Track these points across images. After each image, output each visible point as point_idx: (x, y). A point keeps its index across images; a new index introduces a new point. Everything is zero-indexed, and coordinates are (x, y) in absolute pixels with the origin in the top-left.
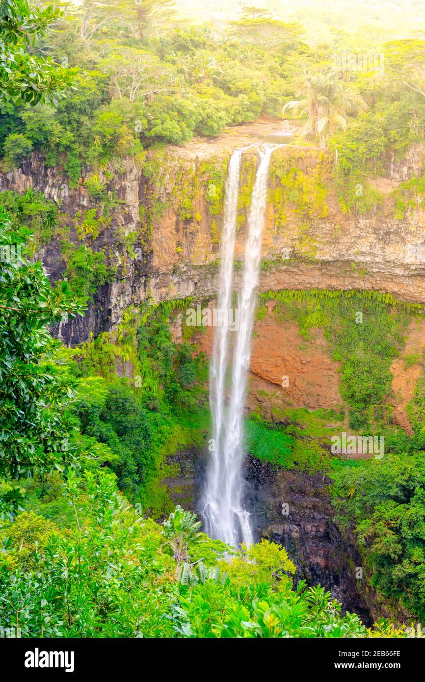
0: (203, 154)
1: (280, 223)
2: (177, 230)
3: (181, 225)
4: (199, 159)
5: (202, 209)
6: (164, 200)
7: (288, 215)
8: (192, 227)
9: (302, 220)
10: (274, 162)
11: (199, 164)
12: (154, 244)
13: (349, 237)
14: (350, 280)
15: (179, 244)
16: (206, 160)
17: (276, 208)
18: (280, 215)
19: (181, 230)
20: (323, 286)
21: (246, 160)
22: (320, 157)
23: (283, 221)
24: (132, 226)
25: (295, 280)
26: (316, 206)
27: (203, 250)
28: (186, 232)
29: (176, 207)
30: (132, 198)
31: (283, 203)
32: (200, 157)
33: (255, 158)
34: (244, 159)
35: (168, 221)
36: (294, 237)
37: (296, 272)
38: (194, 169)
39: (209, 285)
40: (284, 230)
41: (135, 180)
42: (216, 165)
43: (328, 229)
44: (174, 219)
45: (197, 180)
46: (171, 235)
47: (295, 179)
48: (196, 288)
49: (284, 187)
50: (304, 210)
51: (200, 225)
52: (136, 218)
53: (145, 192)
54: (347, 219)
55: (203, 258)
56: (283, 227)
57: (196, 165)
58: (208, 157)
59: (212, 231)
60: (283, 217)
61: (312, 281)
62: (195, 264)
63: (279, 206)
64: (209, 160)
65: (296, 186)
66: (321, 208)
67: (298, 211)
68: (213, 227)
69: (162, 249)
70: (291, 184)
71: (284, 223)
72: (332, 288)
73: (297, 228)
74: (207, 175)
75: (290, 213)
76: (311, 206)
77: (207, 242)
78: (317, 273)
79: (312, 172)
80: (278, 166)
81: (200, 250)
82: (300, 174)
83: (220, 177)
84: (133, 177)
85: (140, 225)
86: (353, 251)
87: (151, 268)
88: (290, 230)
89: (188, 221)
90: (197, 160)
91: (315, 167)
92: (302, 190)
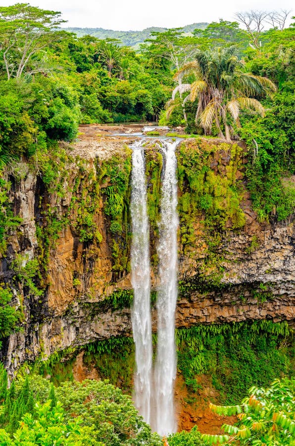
0: (103, 152)
1: (187, 239)
2: (75, 256)
3: (80, 249)
4: (100, 159)
5: (102, 226)
6: (60, 215)
7: (196, 228)
8: (92, 250)
9: (212, 234)
10: (182, 159)
11: (100, 166)
12: (50, 276)
13: (263, 250)
14: (246, 308)
15: (76, 275)
16: (107, 160)
17: (183, 220)
18: (188, 228)
19: (79, 256)
20: (212, 319)
21: (151, 159)
22: (233, 151)
23: (191, 236)
24: (30, 253)
25: (181, 315)
26: (230, 213)
27: (102, 282)
28: (84, 258)
29: (74, 224)
30: (27, 214)
31: (192, 212)
32: (100, 156)
33: (160, 156)
34: (148, 157)
35: (65, 244)
36: (201, 257)
37: (185, 304)
38: (95, 172)
39: (87, 330)
40: (190, 248)
41: (30, 190)
42: (119, 166)
43: (241, 242)
44: (72, 240)
45: (98, 187)
46: (67, 263)
47: (205, 180)
48: (77, 335)
49: (194, 192)
50: (215, 220)
51: (99, 248)
52: (34, 241)
53: (40, 206)
54: (263, 227)
55: (101, 292)
56: (191, 244)
57: (97, 167)
58: (109, 157)
59: (114, 254)
60: (190, 230)
61: (200, 315)
62: (91, 301)
63: (187, 216)
64: (110, 160)
65: (207, 190)
66: (236, 215)
67: (208, 221)
68: (115, 249)
69: (58, 283)
70: (202, 187)
71: (192, 238)
72: (221, 321)
73: (204, 245)
74: (107, 180)
75: (198, 225)
76: (223, 215)
77: (107, 270)
78: (207, 303)
79: (225, 170)
80: (190, 165)
81: (98, 280)
82: (211, 173)
83: (124, 182)
84: (28, 186)
85: (37, 251)
86: (264, 268)
87: (46, 309)
88: (197, 247)
89: (88, 243)
90: (97, 161)
91: (228, 164)
92: (213, 195)
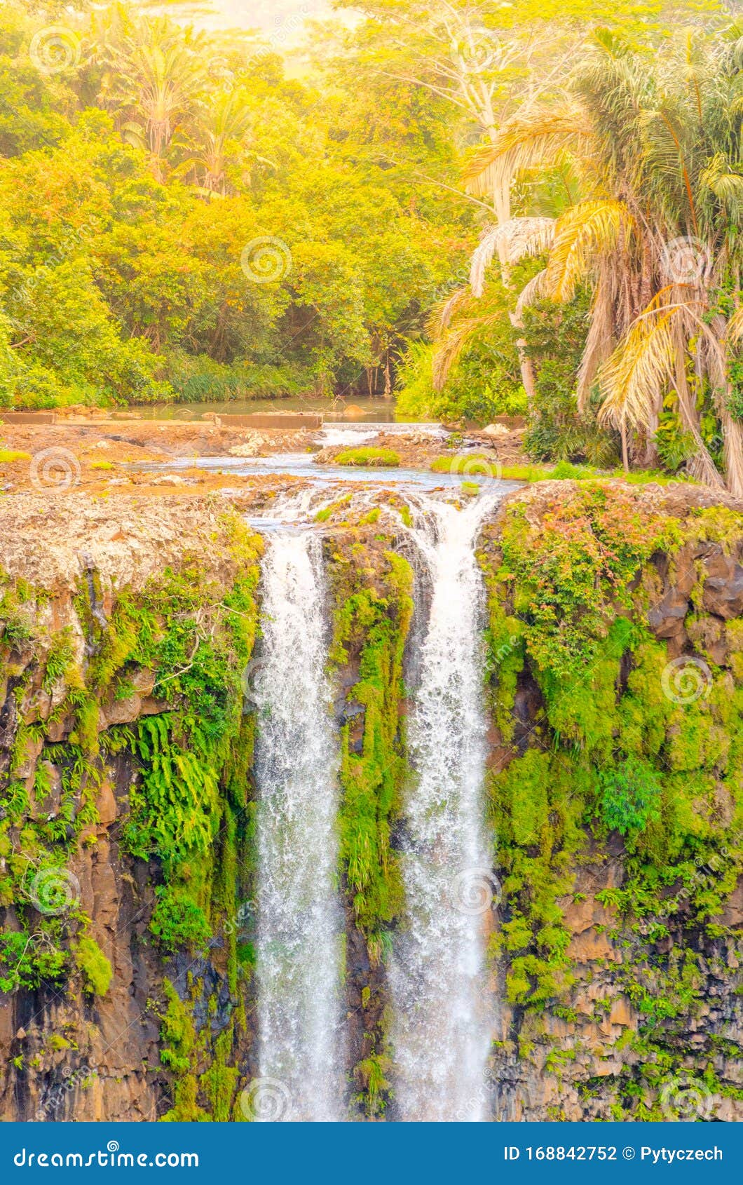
0: (118, 549)
1: (533, 980)
4: (104, 581)
5: (113, 912)
7: (576, 925)
9: (657, 955)
10: (509, 587)
11: (100, 615)
16: (140, 587)
17: (514, 884)
18: (538, 925)
21: (355, 583)
23: (554, 965)
31: (558, 847)
32: (105, 567)
33: (404, 570)
34: (341, 575)
36: (603, 1069)
38: (80, 644)
40: (549, 1026)
42: (198, 615)
45: (94, 718)
47: (624, 689)
49: (567, 745)
50: (670, 888)
51: (97, 1021)
56: (551, 1006)
57: (90, 623)
58: (150, 570)
59: (168, 1053)
60: (550, 936)
63: (532, 869)
64: (155, 587)
65: (633, 736)
67: (637, 893)
68: (176, 1028)
70: (609, 725)
73: (619, 1011)
74: (141, 684)
75: (588, 908)
76: (714, 861)
79: (723, 642)
80: (548, 613)
82: (655, 654)
83: (221, 696)
88: (583, 1021)
89: (39, 997)
90: (87, 592)
92: (662, 761)
